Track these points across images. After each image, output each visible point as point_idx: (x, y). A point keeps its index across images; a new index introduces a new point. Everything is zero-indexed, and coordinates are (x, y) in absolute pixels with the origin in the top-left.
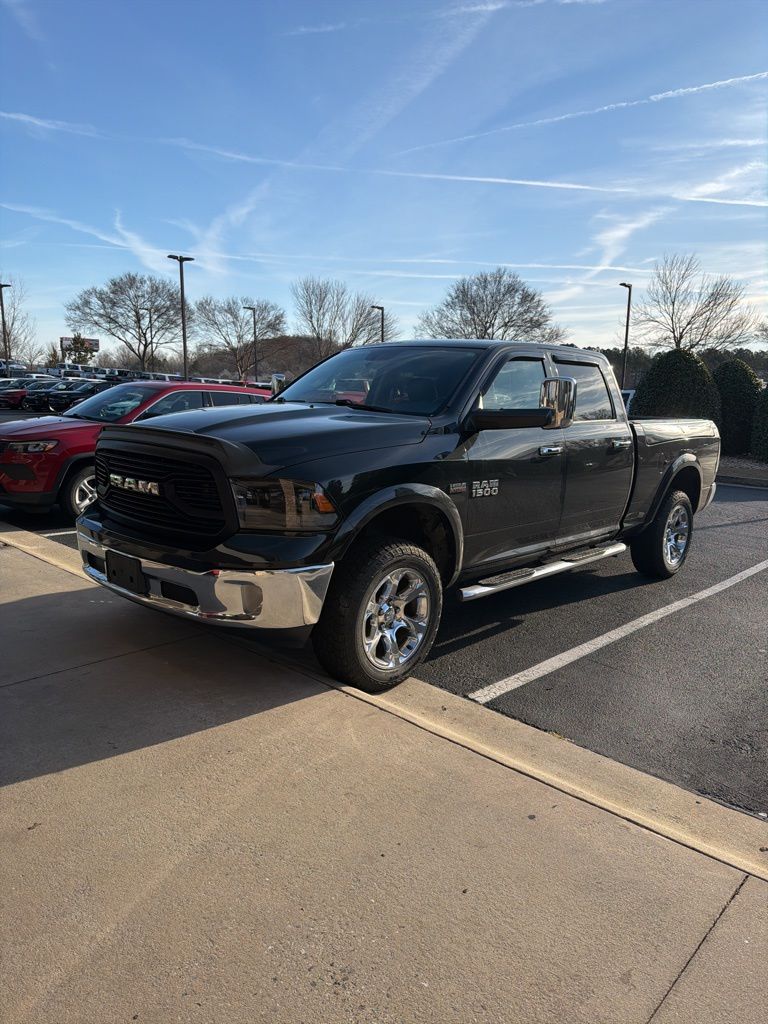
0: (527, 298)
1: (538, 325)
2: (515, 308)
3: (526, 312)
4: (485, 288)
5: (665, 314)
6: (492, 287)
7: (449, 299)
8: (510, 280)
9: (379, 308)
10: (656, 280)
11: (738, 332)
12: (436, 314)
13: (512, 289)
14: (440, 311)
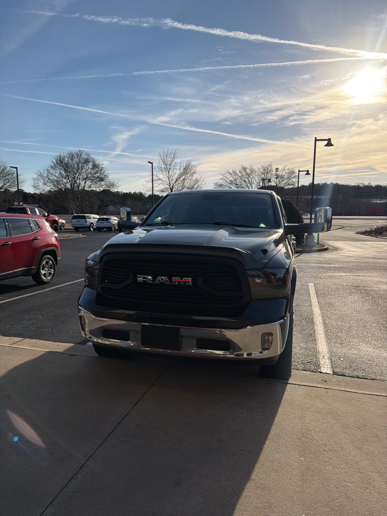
0: (95, 166)
1: (102, 180)
2: (90, 170)
3: (96, 173)
4: (72, 159)
5: (165, 177)
6: (76, 160)
7: (52, 164)
8: (85, 157)
9: (14, 168)
10: (161, 160)
11: (196, 186)
12: (46, 172)
13: (87, 161)
14: (48, 171)
